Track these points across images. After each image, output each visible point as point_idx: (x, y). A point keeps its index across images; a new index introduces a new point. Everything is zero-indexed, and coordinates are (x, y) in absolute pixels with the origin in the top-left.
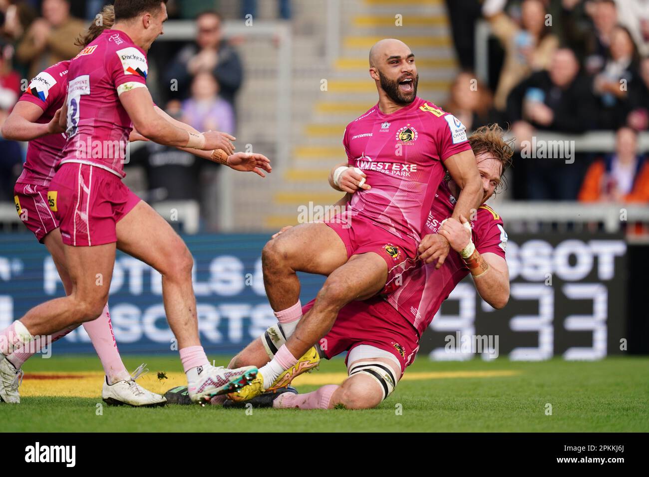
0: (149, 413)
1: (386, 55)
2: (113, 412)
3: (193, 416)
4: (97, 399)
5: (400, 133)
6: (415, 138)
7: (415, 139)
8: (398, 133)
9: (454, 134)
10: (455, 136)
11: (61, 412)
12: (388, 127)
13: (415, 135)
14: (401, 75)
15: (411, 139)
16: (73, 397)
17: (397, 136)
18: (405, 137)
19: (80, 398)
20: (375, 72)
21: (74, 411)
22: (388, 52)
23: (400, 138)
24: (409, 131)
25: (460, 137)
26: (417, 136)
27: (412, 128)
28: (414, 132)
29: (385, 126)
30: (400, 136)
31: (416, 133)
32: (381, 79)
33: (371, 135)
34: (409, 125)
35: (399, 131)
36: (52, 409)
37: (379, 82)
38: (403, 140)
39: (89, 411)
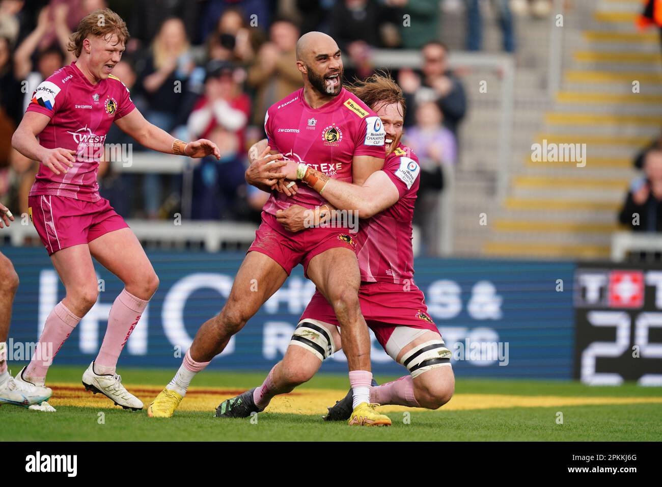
0: (364, 431)
1: (314, 53)
2: (329, 429)
3: (406, 435)
4: (314, 416)
5: (326, 132)
6: (339, 138)
7: (340, 140)
8: (323, 133)
9: (368, 135)
10: (368, 138)
11: (277, 427)
12: (314, 125)
13: (340, 136)
14: (328, 71)
15: (336, 139)
16: (289, 414)
17: (323, 136)
18: (331, 137)
19: (297, 415)
20: (302, 66)
21: (290, 428)
22: (316, 50)
23: (326, 139)
24: (334, 131)
25: (374, 140)
26: (341, 137)
27: (337, 128)
28: (339, 133)
29: (312, 122)
30: (326, 136)
31: (341, 134)
32: (309, 73)
33: (298, 131)
34: (334, 124)
35: (325, 130)
36: (269, 424)
37: (307, 75)
38: (329, 140)
39: (305, 427)
